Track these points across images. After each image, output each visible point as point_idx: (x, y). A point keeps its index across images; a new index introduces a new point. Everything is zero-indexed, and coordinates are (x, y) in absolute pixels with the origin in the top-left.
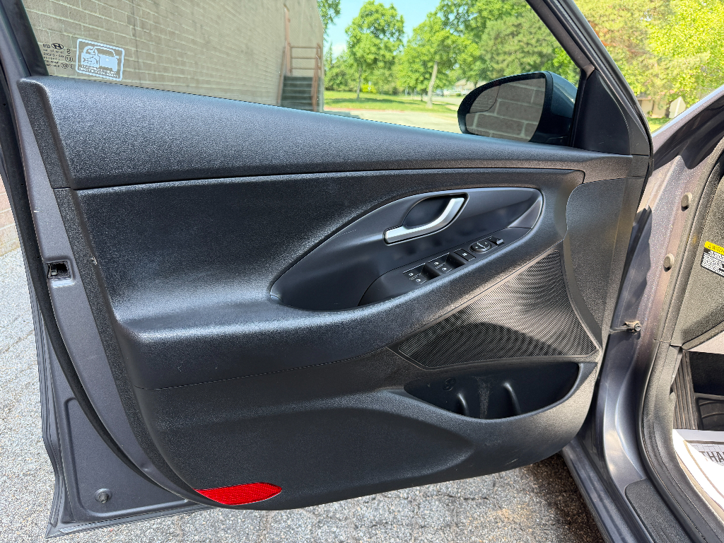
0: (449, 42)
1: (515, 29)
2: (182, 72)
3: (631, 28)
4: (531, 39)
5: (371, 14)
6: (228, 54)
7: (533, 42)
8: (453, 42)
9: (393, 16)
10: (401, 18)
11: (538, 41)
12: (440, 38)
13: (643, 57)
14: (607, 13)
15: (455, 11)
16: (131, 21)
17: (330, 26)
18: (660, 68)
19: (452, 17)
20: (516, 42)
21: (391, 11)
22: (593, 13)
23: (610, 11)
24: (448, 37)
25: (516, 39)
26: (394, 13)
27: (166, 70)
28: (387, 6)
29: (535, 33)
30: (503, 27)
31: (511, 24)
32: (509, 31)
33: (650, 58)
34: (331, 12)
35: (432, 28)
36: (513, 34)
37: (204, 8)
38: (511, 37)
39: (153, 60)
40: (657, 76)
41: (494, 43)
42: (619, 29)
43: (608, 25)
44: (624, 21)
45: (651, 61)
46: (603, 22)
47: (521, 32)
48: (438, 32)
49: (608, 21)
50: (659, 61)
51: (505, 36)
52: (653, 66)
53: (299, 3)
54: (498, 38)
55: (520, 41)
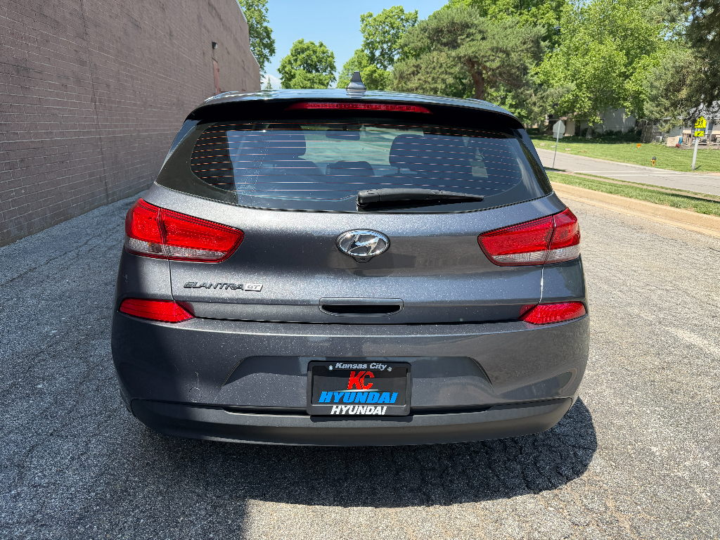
0: (376, 75)
1: (415, 69)
2: (127, 126)
3: (508, 65)
4: (428, 78)
5: (303, 51)
6: (161, 108)
7: (430, 80)
8: (380, 76)
9: (324, 53)
10: (332, 53)
11: (433, 79)
12: (367, 72)
13: (522, 89)
14: (487, 55)
15: (380, 47)
16: (93, 100)
17: (266, 63)
18: (536, 97)
19: (377, 53)
20: (416, 79)
21: (321, 48)
22: (477, 55)
23: (490, 52)
24: (375, 71)
25: (416, 78)
26: (325, 50)
27: (116, 126)
29: (431, 73)
30: (405, 68)
31: (412, 64)
32: (411, 70)
33: (527, 90)
34: (266, 52)
35: (360, 63)
36: (413, 73)
37: (141, 80)
38: (412, 76)
39: (107, 121)
40: (535, 104)
41: (399, 81)
42: (498, 68)
43: (488, 64)
44: (500, 61)
45: (528, 92)
46: (485, 62)
47: (420, 71)
48: (366, 66)
49: (487, 61)
50: (536, 92)
51: (407, 75)
52: (531, 96)
53: (228, 53)
54: (401, 77)
55: (419, 79)
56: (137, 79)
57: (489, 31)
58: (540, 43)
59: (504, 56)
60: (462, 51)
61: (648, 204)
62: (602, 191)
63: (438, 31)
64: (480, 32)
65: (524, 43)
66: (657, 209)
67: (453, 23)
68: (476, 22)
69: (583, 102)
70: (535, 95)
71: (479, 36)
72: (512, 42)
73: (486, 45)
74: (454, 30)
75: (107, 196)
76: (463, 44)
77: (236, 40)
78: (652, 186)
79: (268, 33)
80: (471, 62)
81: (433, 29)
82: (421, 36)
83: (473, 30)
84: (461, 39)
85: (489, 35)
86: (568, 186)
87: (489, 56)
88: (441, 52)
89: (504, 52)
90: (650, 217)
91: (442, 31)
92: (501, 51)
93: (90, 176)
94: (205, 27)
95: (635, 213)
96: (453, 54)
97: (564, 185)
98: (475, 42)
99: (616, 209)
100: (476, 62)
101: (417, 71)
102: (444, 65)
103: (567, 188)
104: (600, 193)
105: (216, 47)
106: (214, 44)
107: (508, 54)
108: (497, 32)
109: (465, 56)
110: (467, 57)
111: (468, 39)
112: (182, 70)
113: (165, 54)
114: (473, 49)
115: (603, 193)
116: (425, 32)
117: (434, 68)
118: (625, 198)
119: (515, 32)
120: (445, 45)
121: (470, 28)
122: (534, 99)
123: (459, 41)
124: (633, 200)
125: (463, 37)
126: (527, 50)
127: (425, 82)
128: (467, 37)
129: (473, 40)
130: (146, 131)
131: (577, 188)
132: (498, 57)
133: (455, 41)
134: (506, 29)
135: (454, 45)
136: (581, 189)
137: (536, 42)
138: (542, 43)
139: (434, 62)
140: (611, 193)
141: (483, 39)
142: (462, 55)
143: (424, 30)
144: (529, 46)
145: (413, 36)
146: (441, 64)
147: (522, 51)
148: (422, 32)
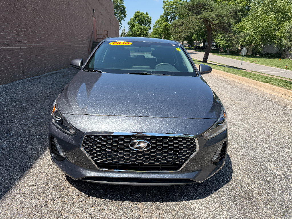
0: (168, 27)
2: (39, 43)
3: (223, 22)
4: (187, 27)
5: (138, 16)
6: (61, 36)
9: (147, 17)
10: (150, 18)
11: (189, 28)
12: (164, 25)
13: (228, 33)
15: (170, 15)
16: (17, 30)
19: (169, 17)
21: (146, 15)
22: (209, 18)
24: (167, 25)
27: (31, 43)
28: (145, 13)
29: (188, 25)
31: (180, 21)
32: (180, 24)
35: (162, 21)
38: (180, 26)
40: (234, 40)
41: (175, 29)
42: (218, 23)
43: (213, 22)
44: (219, 21)
45: (231, 35)
46: (212, 21)
47: (184, 24)
48: (164, 23)
49: (213, 21)
50: (234, 34)
51: (178, 26)
52: (232, 36)
53: (102, 15)
54: (176, 27)
55: (183, 28)
56: (46, 22)
57: (215, 7)
58: (237, 13)
59: (221, 18)
60: (202, 16)
61: (283, 89)
62: (260, 81)
63: (192, 7)
64: (211, 8)
65: (230, 13)
66: (287, 92)
67: (199, 4)
68: (209, 4)
69: (257, 40)
70: (234, 36)
71: (210, 10)
72: (225, 12)
73: (213, 14)
74: (199, 7)
75: (24, 75)
76: (203, 13)
77: (107, 9)
78: (285, 78)
79: (124, 8)
80: (206, 21)
81: (190, 6)
82: (185, 9)
83: (207, 7)
84: (202, 11)
85: (215, 9)
86: (244, 78)
87: (214, 18)
88: (193, 16)
89: (221, 17)
90: (283, 96)
91: (194, 7)
92: (219, 16)
93: (12, 66)
94: (89, 2)
95: (276, 94)
96: (198, 17)
97: (242, 77)
98: (208, 12)
99: (266, 91)
100: (208, 21)
101: (182, 24)
102: (194, 22)
103: (243, 78)
104: (259, 82)
105: (95, 11)
106: (94, 10)
107: (223, 18)
108: (219, 8)
109: (203, 18)
110: (204, 18)
111: (205, 11)
112: (74, 20)
113: (65, 12)
114: (207, 15)
115: (260, 82)
116: (187, 7)
117: (190, 23)
118: (272, 86)
119: (226, 8)
120: (195, 13)
121: (207, 6)
122: (233, 38)
123: (201, 12)
124: (275, 86)
125: (203, 10)
126: (231, 16)
127: (186, 29)
128: (205, 10)
129: (207, 11)
130: (51, 46)
131: (248, 79)
132: (218, 19)
133: (199, 11)
134: (222, 6)
135: (199, 13)
136: (250, 79)
137: (236, 13)
138: (238, 13)
139: (190, 20)
140: (264, 82)
141: (212, 11)
142: (202, 17)
143: (186, 6)
144: (232, 14)
145: (182, 9)
146: (193, 21)
147: (229, 16)
148: (186, 7)
